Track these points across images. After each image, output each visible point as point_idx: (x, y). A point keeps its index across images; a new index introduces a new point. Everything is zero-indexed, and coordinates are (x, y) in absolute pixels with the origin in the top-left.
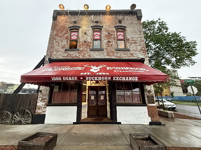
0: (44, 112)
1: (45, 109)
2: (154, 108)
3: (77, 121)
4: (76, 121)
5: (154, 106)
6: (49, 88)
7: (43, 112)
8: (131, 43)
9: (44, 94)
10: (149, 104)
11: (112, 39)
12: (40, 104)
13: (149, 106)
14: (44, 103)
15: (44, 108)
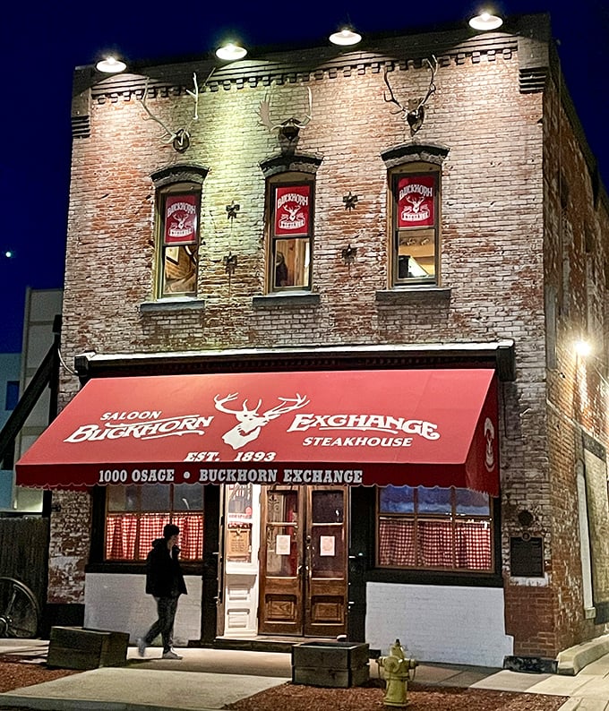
0: (76, 594)
1: (82, 583)
2: (538, 595)
3: (202, 637)
4: (199, 638)
5: (538, 588)
6: (88, 497)
7: (73, 597)
8: (463, 251)
9: (72, 520)
10: (516, 579)
11: (364, 234)
12: (60, 562)
13: (516, 588)
14: (74, 560)
15: (77, 579)
